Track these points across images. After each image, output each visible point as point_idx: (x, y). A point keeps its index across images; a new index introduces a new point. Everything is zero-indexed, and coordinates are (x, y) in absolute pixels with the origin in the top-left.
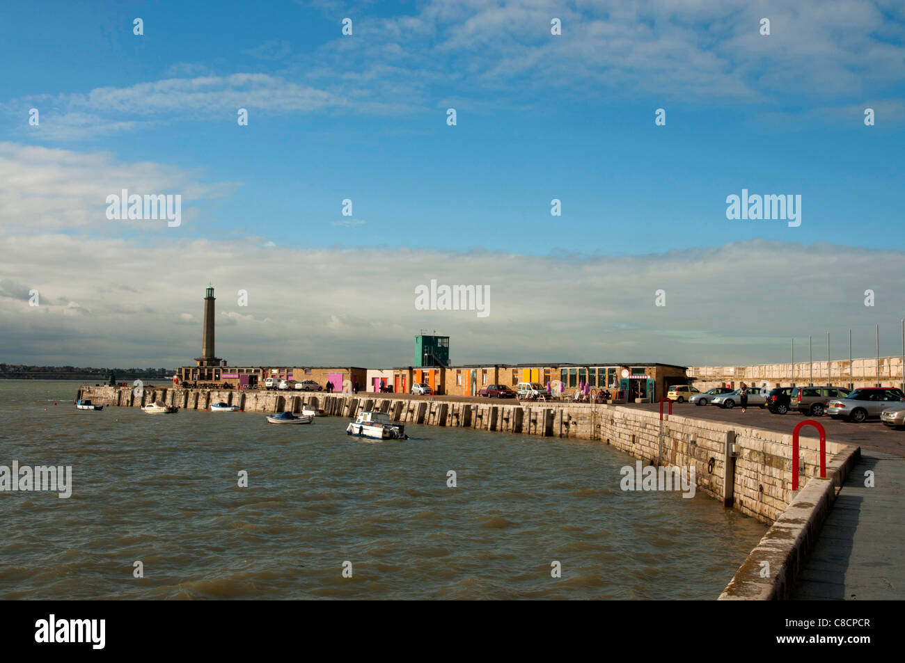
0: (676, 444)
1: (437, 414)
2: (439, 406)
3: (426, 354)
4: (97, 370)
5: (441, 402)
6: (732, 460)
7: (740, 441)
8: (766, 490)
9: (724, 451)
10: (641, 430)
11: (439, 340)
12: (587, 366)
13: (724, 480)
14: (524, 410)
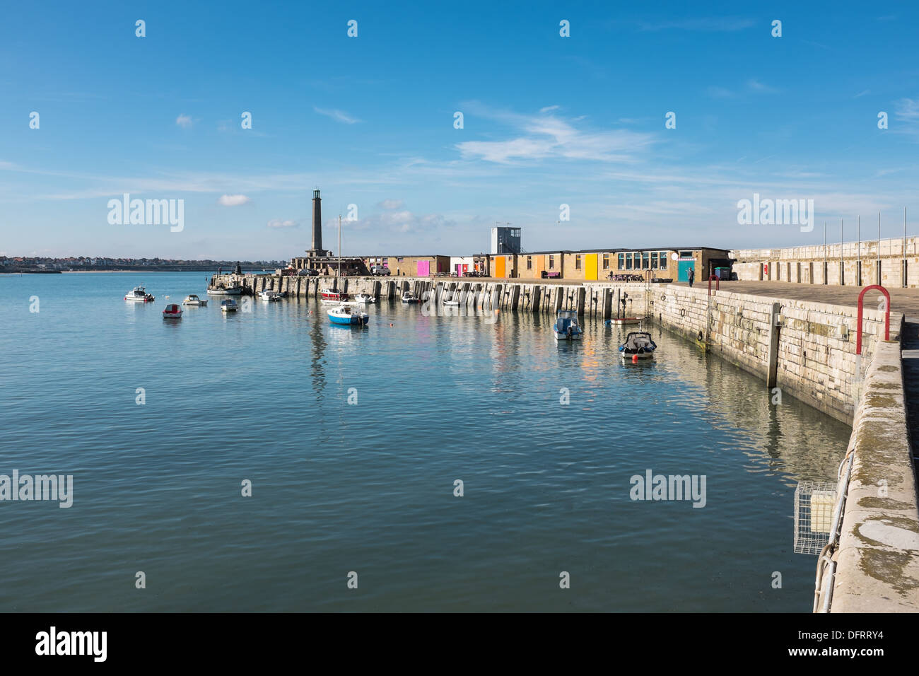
0: (723, 316)
1: (511, 294)
2: (512, 287)
3: (501, 243)
4: (231, 263)
5: (514, 284)
6: (777, 329)
7: (785, 312)
8: (809, 354)
9: (769, 321)
10: (690, 304)
11: (512, 231)
12: (641, 250)
13: (769, 347)
14: (586, 290)
